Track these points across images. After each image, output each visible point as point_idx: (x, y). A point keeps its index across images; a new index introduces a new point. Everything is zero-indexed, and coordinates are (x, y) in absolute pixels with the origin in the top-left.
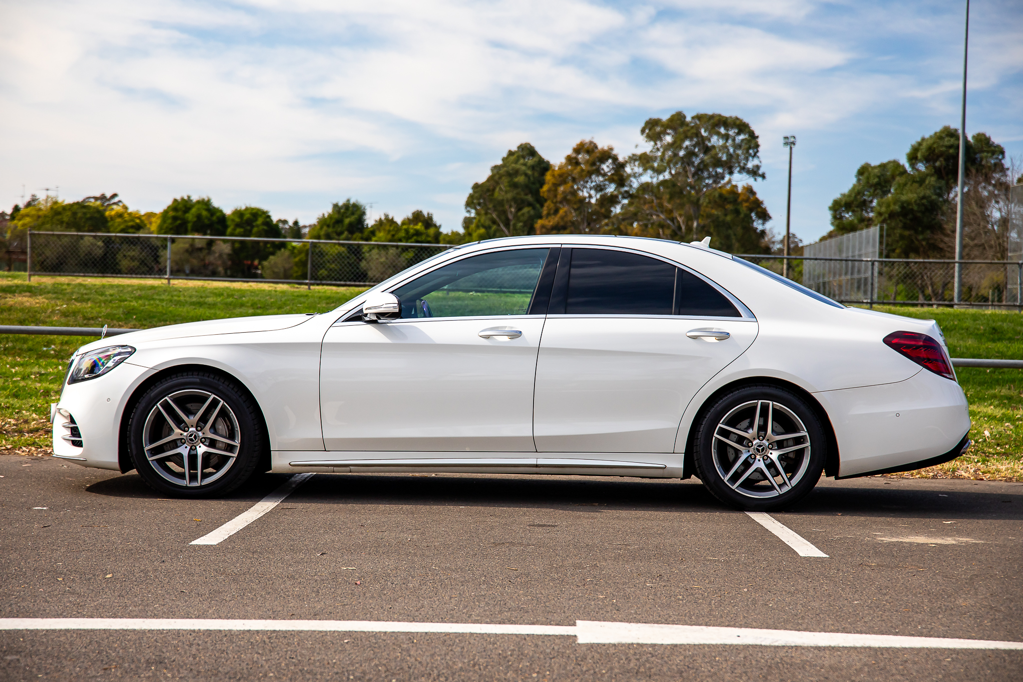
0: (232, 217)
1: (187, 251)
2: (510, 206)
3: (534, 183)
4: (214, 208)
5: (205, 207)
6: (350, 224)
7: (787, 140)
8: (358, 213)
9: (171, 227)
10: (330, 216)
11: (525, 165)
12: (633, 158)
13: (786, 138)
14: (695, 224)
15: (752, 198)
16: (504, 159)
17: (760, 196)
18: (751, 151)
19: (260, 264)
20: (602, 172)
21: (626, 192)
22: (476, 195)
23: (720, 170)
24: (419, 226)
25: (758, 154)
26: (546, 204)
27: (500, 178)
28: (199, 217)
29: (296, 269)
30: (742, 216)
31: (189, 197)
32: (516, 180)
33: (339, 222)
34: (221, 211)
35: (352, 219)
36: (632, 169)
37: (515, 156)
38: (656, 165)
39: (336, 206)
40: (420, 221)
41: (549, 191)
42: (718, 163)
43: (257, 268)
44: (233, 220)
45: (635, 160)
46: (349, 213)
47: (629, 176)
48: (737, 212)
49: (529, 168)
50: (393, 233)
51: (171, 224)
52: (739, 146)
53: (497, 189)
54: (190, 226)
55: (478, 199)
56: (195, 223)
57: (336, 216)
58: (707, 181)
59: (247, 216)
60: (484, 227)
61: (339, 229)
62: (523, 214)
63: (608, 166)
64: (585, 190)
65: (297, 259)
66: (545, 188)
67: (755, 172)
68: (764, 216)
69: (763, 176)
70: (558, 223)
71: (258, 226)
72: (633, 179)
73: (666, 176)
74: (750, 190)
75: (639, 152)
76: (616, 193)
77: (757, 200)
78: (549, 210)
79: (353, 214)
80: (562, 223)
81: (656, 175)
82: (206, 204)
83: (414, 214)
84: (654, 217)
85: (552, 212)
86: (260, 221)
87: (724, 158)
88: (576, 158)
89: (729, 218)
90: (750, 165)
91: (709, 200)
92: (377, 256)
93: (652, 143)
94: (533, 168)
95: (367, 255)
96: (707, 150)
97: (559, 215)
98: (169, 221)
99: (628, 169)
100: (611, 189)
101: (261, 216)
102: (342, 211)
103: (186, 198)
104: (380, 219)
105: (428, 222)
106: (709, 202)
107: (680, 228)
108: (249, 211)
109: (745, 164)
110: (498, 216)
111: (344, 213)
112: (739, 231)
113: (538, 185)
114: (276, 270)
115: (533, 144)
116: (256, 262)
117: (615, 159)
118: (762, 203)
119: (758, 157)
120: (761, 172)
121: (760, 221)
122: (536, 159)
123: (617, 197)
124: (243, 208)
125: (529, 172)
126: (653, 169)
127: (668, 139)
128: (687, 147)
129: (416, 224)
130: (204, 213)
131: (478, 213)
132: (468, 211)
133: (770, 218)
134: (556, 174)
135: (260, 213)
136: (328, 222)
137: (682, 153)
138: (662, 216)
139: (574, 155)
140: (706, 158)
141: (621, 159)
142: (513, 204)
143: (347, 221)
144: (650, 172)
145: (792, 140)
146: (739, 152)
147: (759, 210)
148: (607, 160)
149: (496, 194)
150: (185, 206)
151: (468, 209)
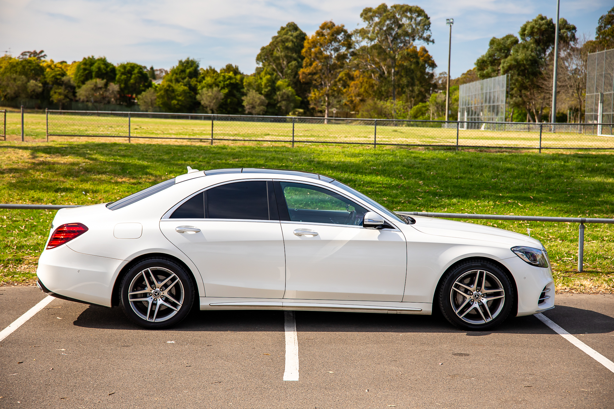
0: (119, 69)
1: (93, 89)
2: (283, 61)
3: (297, 46)
4: (108, 63)
5: (102, 63)
6: (190, 73)
7: (448, 21)
8: (195, 65)
9: (82, 74)
10: (178, 68)
11: (292, 35)
12: (356, 32)
13: (447, 20)
14: (393, 71)
15: (426, 55)
16: (279, 32)
17: (430, 53)
18: (426, 27)
19: (136, 96)
20: (338, 40)
21: (353, 52)
22: (263, 54)
23: (407, 38)
24: (231, 74)
25: (430, 28)
26: (305, 60)
27: (277, 43)
28: (99, 68)
29: (158, 100)
30: (420, 65)
31: (93, 57)
32: (287, 44)
33: (183, 71)
34: (112, 65)
35: (191, 69)
36: (356, 38)
37: (285, 30)
38: (369, 35)
39: (180, 62)
40: (231, 71)
41: (306, 52)
42: (406, 34)
43: (134, 99)
44: (120, 71)
45: (357, 33)
46: (189, 65)
47: (354, 42)
48: (417, 63)
49: (294, 38)
50: (215, 78)
51: (83, 73)
52: (419, 24)
53: (276, 50)
54: (94, 74)
55: (264, 56)
56: (97, 72)
57: (181, 68)
58: (400, 45)
59: (128, 68)
60: (269, 74)
61: (183, 76)
62: (291, 65)
63: (341, 37)
64: (328, 51)
65: (159, 94)
66: (304, 50)
67: (427, 40)
68: (433, 65)
69: (433, 42)
70: (312, 71)
71: (135, 74)
72: (357, 45)
73: (376, 41)
74: (425, 50)
75: (359, 28)
76: (346, 52)
77: (429, 55)
78: (307, 63)
79: (191, 66)
80: (314, 71)
81: (370, 41)
82: (103, 61)
83: (227, 66)
84: (369, 66)
85: (308, 64)
86: (136, 71)
87: (410, 31)
88: (322, 32)
89: (413, 67)
90: (425, 35)
91: (402, 56)
92: (206, 92)
93: (367, 22)
94: (296, 37)
95: (200, 91)
96: (400, 26)
97: (313, 66)
98: (81, 71)
99: (353, 38)
100: (343, 50)
101: (136, 68)
102: (185, 64)
103: (91, 57)
104: (207, 69)
105: (236, 71)
106: (401, 58)
107: (384, 73)
108: (129, 65)
109: (422, 35)
110: (276, 66)
111: (186, 66)
112: (419, 74)
113: (299, 48)
114: (146, 100)
115: (296, 23)
116: (134, 96)
117: (345, 32)
118: (432, 57)
119: (430, 30)
120: (431, 39)
121: (431, 68)
122: (298, 32)
123: (347, 55)
124: (126, 63)
125: (295, 40)
126: (369, 38)
127: (377, 20)
128: (388, 25)
129: (229, 72)
130: (102, 66)
131: (264, 65)
132: (258, 63)
133: (436, 66)
134: (310, 41)
135: (136, 66)
136: (176, 71)
137: (385, 28)
138: (373, 66)
139: (321, 30)
140: (400, 31)
141: (349, 32)
142: (285, 59)
143: (188, 71)
144: (366, 40)
145: (452, 21)
146: (419, 27)
147: (430, 61)
148: (341, 33)
149: (275, 53)
150: (91, 62)
151: (258, 62)
